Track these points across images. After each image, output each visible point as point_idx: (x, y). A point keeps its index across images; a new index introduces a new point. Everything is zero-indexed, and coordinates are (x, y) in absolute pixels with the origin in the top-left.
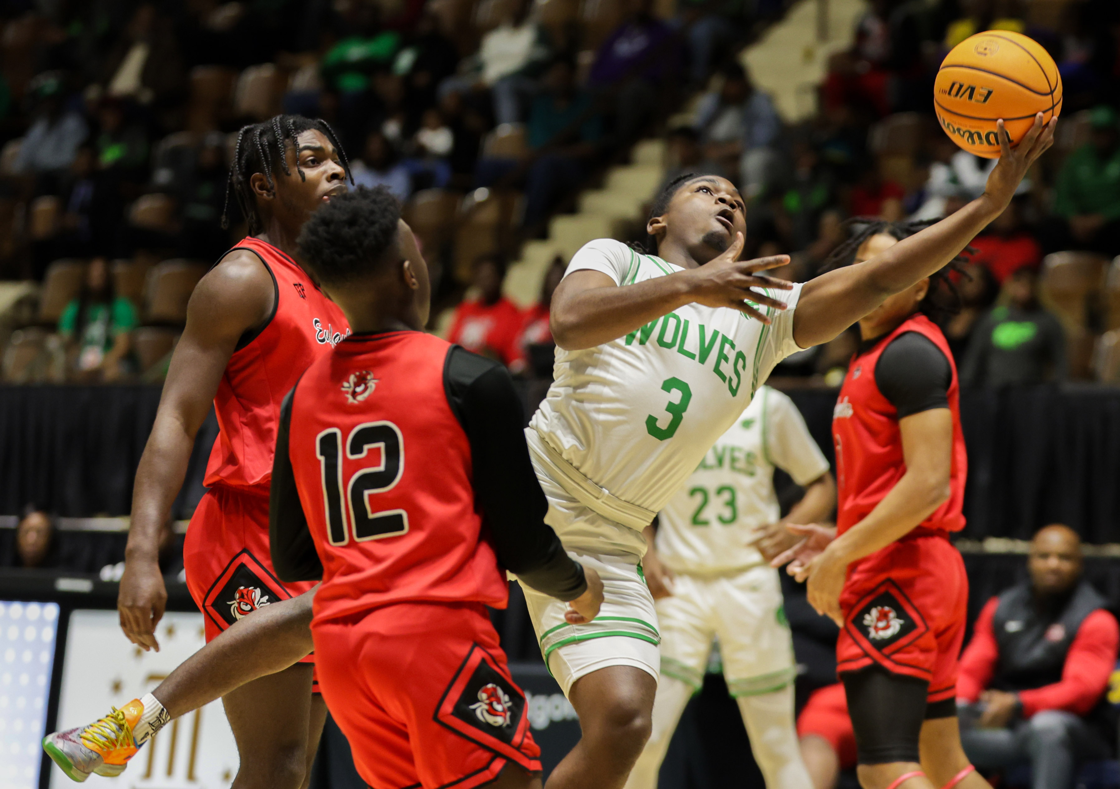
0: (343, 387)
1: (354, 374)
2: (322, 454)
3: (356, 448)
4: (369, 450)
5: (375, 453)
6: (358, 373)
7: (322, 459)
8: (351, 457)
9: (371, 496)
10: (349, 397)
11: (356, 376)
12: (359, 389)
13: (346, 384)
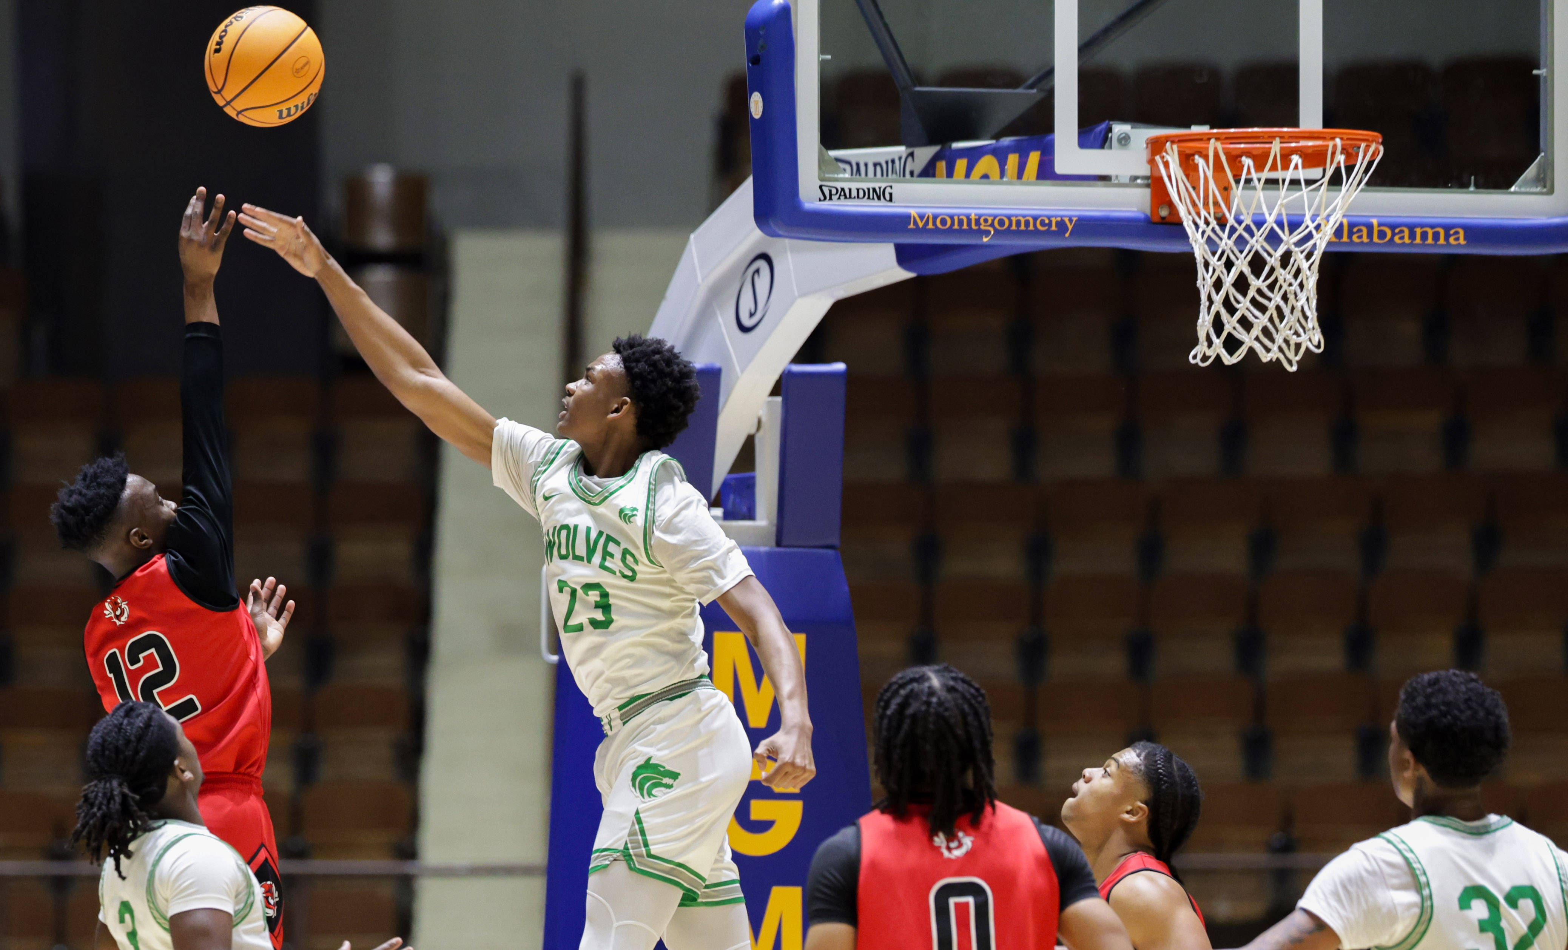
0: (106, 615)
1: (107, 602)
2: (110, 673)
3: (134, 660)
4: (144, 658)
5: (149, 659)
6: (109, 601)
7: (111, 676)
8: (132, 668)
9: (158, 693)
10: (115, 620)
11: (109, 603)
12: (118, 613)
13: (106, 612)
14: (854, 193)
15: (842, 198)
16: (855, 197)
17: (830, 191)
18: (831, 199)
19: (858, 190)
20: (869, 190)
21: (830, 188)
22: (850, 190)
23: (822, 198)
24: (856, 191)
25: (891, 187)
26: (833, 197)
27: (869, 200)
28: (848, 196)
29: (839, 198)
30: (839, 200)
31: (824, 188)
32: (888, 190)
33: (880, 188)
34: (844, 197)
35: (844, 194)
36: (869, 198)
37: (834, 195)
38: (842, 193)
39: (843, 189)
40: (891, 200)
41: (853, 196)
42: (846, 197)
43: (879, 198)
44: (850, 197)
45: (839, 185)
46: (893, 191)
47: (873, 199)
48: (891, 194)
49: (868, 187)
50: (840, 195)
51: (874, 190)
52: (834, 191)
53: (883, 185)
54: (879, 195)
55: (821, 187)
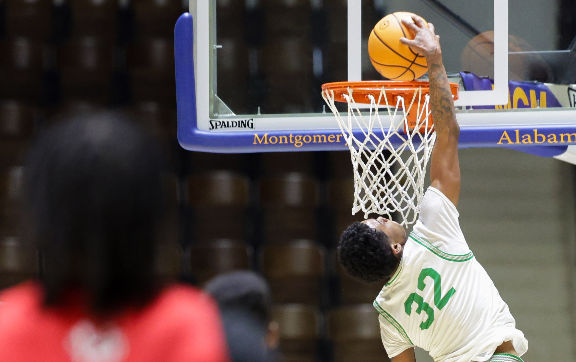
14: (230, 124)
15: (223, 127)
16: (231, 127)
17: (216, 124)
18: (216, 128)
19: (233, 122)
20: (239, 122)
21: (216, 122)
22: (228, 122)
23: (211, 128)
24: (231, 123)
25: (252, 120)
26: (218, 127)
27: (239, 128)
28: (227, 126)
29: (221, 127)
30: (221, 129)
31: (212, 122)
32: (250, 122)
33: (246, 121)
34: (224, 127)
35: (224, 125)
36: (239, 126)
37: (218, 125)
38: (223, 124)
39: (224, 122)
40: (252, 127)
41: (229, 126)
42: (225, 126)
43: (245, 126)
44: (228, 126)
45: (221, 120)
46: (253, 122)
47: (242, 127)
48: (252, 124)
49: (239, 120)
50: (222, 125)
51: (242, 122)
52: (218, 123)
53: (247, 120)
54: (245, 125)
55: (211, 122)
